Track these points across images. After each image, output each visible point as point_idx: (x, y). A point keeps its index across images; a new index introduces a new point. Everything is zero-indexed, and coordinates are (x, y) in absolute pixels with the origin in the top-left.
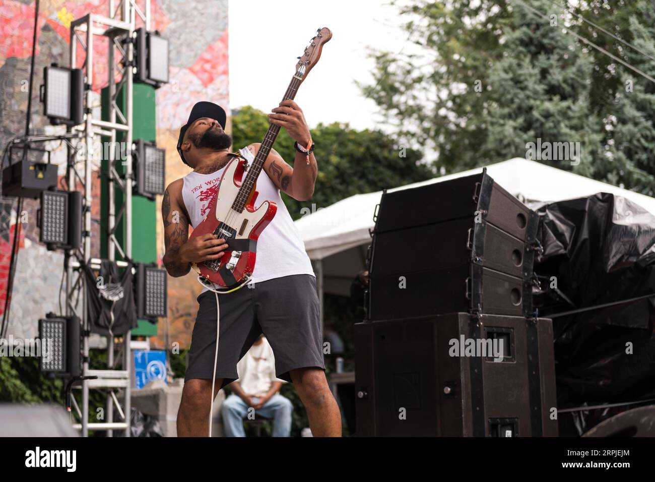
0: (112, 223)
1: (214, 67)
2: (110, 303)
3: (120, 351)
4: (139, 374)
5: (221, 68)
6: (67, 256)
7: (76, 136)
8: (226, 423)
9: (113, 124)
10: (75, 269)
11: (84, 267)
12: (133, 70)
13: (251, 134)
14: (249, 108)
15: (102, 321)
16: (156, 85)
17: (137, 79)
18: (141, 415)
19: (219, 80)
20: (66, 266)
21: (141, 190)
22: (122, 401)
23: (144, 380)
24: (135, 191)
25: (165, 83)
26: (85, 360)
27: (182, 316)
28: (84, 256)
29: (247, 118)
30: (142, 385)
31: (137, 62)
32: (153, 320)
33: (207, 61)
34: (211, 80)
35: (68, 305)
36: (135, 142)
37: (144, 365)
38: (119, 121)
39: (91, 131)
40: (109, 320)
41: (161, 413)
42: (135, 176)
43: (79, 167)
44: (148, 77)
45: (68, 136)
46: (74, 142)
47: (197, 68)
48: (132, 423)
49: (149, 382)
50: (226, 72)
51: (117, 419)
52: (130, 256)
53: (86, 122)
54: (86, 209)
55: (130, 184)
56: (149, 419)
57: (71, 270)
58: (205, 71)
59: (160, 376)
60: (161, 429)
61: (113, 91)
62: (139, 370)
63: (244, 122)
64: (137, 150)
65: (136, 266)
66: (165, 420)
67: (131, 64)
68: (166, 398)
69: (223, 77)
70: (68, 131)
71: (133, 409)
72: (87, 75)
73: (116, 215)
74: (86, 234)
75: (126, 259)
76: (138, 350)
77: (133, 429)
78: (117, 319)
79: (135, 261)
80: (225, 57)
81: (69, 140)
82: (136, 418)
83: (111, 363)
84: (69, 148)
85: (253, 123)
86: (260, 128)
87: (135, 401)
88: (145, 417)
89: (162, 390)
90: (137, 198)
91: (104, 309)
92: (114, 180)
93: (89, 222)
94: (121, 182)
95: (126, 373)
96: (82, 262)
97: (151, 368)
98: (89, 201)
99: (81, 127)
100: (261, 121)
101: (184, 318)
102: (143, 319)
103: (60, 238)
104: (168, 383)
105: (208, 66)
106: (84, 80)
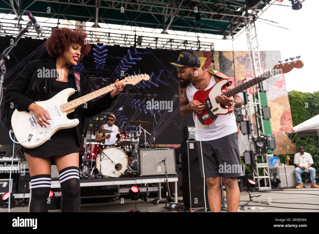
0: (259, 127)
1: (281, 83)
2: (260, 147)
3: (265, 157)
4: (271, 163)
5: (283, 83)
6: (249, 136)
7: (247, 107)
8: (296, 175)
9: (256, 103)
10: (251, 139)
11: (253, 139)
12: (259, 89)
13: (295, 97)
14: (294, 91)
15: (258, 152)
16: (265, 92)
17: (260, 91)
18: (273, 174)
19: (283, 86)
20: (249, 138)
21: (265, 118)
22: (267, 170)
23: (273, 164)
24: (263, 118)
25: (267, 91)
26: (256, 161)
27: (282, 146)
28: (252, 135)
29: (293, 93)
30: (272, 166)
31: (259, 87)
32: (272, 150)
33: (279, 82)
34: (281, 86)
35: (250, 148)
36: (262, 106)
37: (272, 160)
38: (257, 102)
39: (250, 105)
40: (260, 151)
41: (278, 173)
42: (263, 115)
43: (248, 114)
44: (263, 90)
45: (245, 107)
46: (246, 109)
47: (277, 84)
48: (271, 176)
49: (274, 165)
50: (285, 84)
51: (266, 175)
52: (264, 134)
53: (249, 104)
54: (251, 124)
55: (262, 117)
56: (275, 175)
57: (250, 139)
58: (279, 85)
59: (277, 163)
60: (279, 177)
61: (255, 95)
62: (271, 162)
63: (293, 94)
64: (263, 108)
65: (266, 137)
66: (279, 175)
67: (258, 88)
68: (279, 169)
69: (284, 85)
70: (245, 106)
71: (271, 172)
72: (247, 92)
73: (260, 125)
74: (252, 130)
75: (263, 135)
76: (270, 157)
77: (271, 177)
78: (262, 151)
79: (266, 135)
80: (284, 80)
81: (245, 108)
82: (271, 174)
83: (263, 161)
84: (246, 110)
85: (295, 94)
86: (297, 95)
87: (270, 170)
88: (274, 174)
89: (277, 167)
90: (264, 120)
91: (258, 149)
92: (258, 116)
93: (252, 127)
94: (259, 117)
95: (267, 164)
96: (252, 137)
97: (274, 161)
98: (252, 122)
99: (248, 105)
100: (297, 93)
101: (282, 147)
102: (270, 150)
103: (246, 132)
104: (279, 165)
105: (280, 83)
106: (247, 94)
